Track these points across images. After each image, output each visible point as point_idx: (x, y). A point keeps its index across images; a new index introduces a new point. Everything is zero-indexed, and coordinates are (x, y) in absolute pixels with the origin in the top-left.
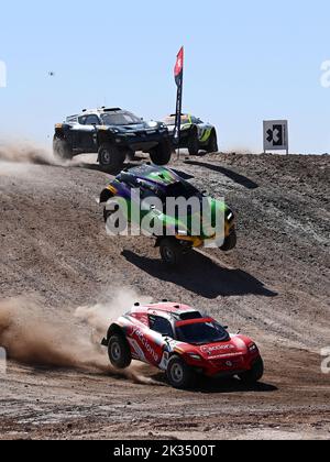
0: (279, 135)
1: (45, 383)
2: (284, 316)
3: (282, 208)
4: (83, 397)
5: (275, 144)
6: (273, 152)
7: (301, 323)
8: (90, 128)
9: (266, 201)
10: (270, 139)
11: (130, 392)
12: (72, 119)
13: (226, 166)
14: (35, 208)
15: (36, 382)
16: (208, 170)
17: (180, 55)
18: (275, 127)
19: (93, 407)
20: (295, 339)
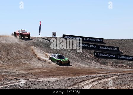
5: (54, 36)
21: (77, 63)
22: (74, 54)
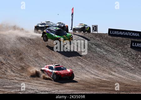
0: (96, 29)
1: (39, 85)
2: (96, 71)
3: (96, 46)
4: (48, 89)
5: (95, 30)
6: (94, 32)
7: (100, 73)
8: (44, 26)
9: (92, 44)
10: (93, 29)
11: (59, 88)
12: (39, 24)
13: (83, 36)
14: (38, 44)
15: (37, 85)
16: (78, 36)
17: (73, 9)
18: (95, 27)
19: (50, 91)
20: (98, 76)
21: (131, 75)
22: (126, 61)
